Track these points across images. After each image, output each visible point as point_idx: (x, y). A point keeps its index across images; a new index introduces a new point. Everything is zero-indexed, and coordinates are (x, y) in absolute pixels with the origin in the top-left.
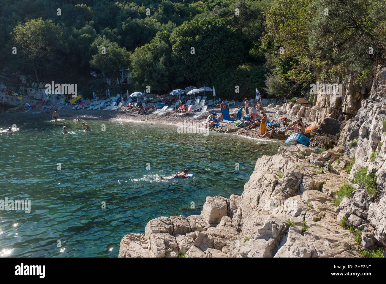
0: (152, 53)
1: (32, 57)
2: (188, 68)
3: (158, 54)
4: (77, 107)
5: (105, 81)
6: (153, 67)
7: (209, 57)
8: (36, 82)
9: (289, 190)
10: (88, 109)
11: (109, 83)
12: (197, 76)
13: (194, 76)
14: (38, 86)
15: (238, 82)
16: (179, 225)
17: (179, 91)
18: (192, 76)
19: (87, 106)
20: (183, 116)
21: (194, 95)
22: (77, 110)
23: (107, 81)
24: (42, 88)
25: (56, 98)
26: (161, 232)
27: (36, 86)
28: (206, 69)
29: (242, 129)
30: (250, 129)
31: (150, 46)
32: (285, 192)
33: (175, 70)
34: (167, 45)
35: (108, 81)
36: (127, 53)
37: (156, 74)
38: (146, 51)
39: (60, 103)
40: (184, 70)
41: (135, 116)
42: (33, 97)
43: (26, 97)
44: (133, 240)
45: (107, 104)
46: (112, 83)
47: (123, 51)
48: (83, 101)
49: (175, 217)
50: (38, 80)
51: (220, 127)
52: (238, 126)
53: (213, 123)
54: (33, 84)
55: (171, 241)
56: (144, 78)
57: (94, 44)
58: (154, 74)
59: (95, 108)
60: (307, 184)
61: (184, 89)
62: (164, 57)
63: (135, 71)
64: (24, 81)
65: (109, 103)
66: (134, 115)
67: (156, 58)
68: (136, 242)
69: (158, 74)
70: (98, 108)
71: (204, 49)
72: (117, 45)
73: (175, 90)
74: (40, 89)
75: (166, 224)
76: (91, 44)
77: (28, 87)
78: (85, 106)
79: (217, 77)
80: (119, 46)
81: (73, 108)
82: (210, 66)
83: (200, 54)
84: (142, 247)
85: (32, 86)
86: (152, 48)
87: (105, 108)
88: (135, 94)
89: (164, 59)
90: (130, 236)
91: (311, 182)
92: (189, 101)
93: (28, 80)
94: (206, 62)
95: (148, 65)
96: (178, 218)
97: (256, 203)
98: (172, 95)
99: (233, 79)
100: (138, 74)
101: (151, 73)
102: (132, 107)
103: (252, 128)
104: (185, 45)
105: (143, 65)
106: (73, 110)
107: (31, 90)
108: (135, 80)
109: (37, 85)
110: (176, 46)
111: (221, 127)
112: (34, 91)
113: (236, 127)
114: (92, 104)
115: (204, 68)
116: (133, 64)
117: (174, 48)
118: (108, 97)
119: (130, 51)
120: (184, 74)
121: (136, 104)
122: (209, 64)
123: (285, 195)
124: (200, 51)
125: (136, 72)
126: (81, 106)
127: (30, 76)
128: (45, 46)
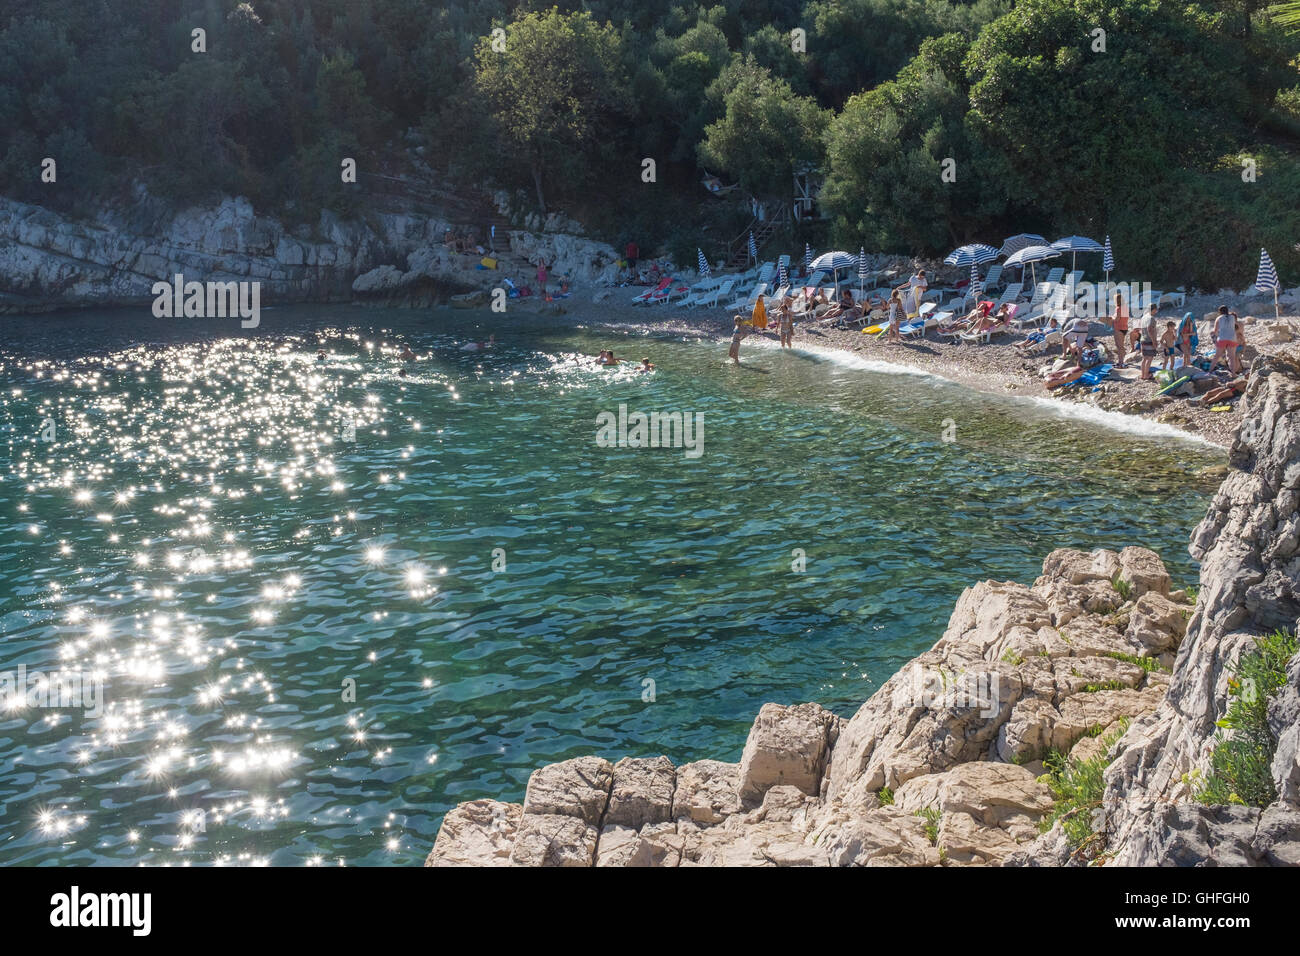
0: (900, 114)
1: (525, 131)
2: (1023, 165)
3: (922, 117)
4: (650, 296)
5: (747, 208)
6: (897, 166)
7: (1103, 125)
8: (537, 212)
9: (950, 743)
10: (681, 303)
11: (762, 217)
12: (1053, 195)
13: (1042, 196)
14: (542, 224)
15: (1207, 219)
16: (629, 795)
17: (978, 253)
18: (1035, 196)
19: (678, 293)
20: (982, 342)
21: (1028, 265)
22: (647, 305)
23: (754, 210)
24: (555, 232)
25: (593, 263)
26: (559, 811)
27: (536, 223)
28: (1087, 172)
29: (1178, 403)
30: (1211, 403)
31: (894, 88)
32: (937, 746)
33: (976, 176)
34: (952, 88)
35: (758, 208)
36: (820, 113)
37: (906, 191)
38: (879, 108)
39: (602, 279)
40: (1008, 174)
41: (820, 334)
42: (527, 260)
43: (507, 258)
44: (478, 822)
45: (742, 289)
46: (769, 216)
47: (804, 107)
48: (675, 275)
49: (636, 763)
50: (542, 205)
51: (1097, 390)
52: (1167, 393)
53: (1078, 375)
54: (528, 218)
55: (573, 848)
56: (867, 203)
57: (718, 86)
58: (900, 190)
59: (701, 302)
60: (1016, 731)
61: (998, 244)
62: (938, 130)
63: (838, 179)
64: (505, 209)
65: (749, 285)
66: (820, 330)
67: (910, 134)
68: (484, 829)
69: (914, 189)
70: (710, 300)
71: (1087, 100)
72: (788, 88)
73: (964, 248)
74: (549, 233)
75: (590, 783)
76: (708, 85)
77: (514, 229)
78: (674, 292)
79: (1130, 199)
80: (793, 91)
81: (637, 299)
82: (1103, 162)
83: (1070, 118)
84: (495, 850)
85: (527, 224)
86: (900, 97)
87: (733, 301)
88: (828, 258)
89: (939, 137)
90: (474, 808)
91: (1030, 726)
92: (1014, 289)
93: (514, 205)
94: (1090, 146)
95: (883, 161)
96: (645, 769)
97: (858, 765)
98: (950, 265)
99: (1190, 208)
100: (848, 191)
101: (888, 186)
102: (815, 304)
103: (1216, 402)
104: (1016, 86)
105: (867, 158)
106: (635, 305)
107: (521, 238)
108: (838, 208)
109: (540, 221)
110: (984, 90)
111: (1100, 393)
112: (529, 240)
113: (1159, 396)
114: (697, 286)
115: (1082, 168)
116: (833, 153)
117: (977, 96)
118: (753, 264)
119: (828, 108)
120: (1007, 190)
121: (830, 292)
122: (1099, 152)
123: (935, 757)
124: (1070, 106)
125: (841, 184)
126: (661, 292)
127: (521, 192)
128: (565, 100)
